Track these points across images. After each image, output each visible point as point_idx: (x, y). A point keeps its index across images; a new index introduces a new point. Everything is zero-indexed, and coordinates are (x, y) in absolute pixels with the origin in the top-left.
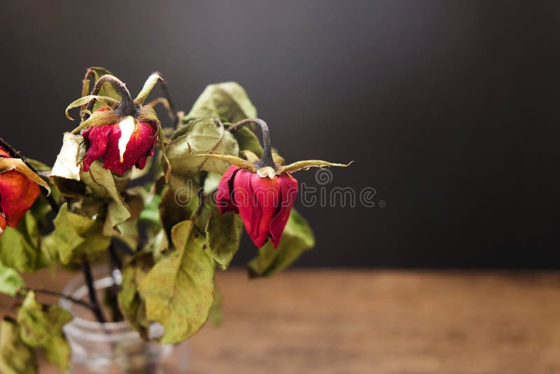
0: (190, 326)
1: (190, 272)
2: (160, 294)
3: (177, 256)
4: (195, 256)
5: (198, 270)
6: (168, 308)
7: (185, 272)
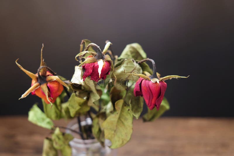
0: (123, 142)
1: (123, 120)
2: (110, 129)
3: (118, 114)
4: (125, 114)
5: (126, 119)
6: (114, 134)
7: (121, 120)
